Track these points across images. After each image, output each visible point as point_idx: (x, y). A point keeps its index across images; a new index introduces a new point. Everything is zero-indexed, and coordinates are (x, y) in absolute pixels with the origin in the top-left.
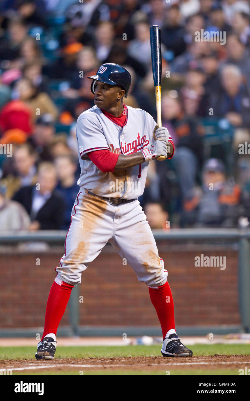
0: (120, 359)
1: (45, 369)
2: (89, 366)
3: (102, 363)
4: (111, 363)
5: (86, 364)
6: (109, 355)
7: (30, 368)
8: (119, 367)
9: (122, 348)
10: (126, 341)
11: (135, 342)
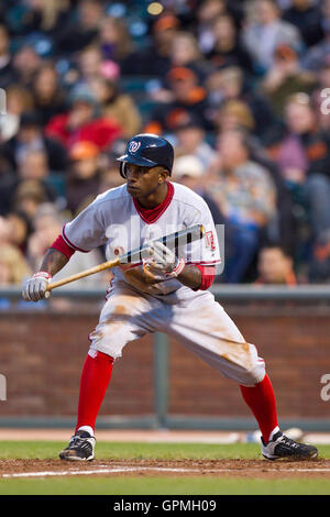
0: (223, 461)
1: (122, 473)
2: (183, 470)
3: (200, 467)
4: (213, 467)
5: (178, 467)
6: (210, 455)
7: (101, 471)
8: (224, 472)
9: (227, 447)
10: (233, 437)
11: (244, 438)
